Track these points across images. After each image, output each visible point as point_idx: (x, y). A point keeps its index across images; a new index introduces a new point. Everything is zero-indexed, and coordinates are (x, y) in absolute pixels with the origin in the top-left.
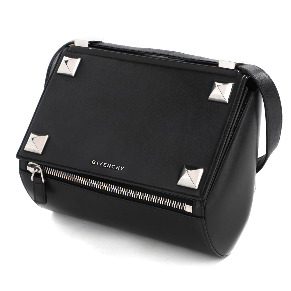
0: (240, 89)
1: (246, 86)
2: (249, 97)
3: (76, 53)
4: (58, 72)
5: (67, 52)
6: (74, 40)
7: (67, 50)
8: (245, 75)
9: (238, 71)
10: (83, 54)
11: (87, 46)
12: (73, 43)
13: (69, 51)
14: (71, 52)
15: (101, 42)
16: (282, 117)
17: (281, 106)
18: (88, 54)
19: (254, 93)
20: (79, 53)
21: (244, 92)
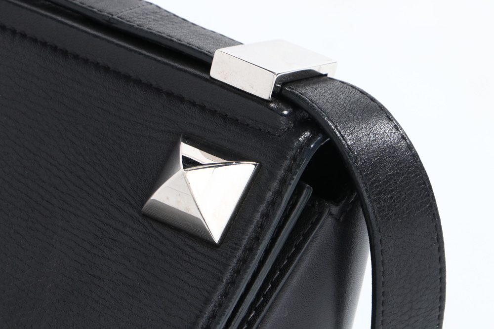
0: (279, 193)
1: (304, 179)
2: (314, 224)
8: (307, 134)
9: (285, 112)
16: (441, 309)
17: (442, 271)
19: (335, 210)
21: (291, 206)
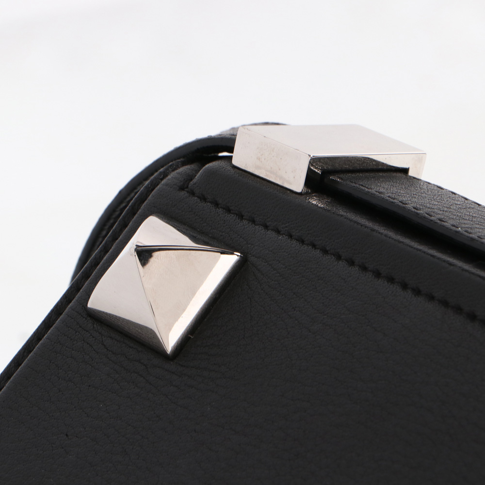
3: (228, 210)
4: (90, 305)
5: (183, 194)
6: (235, 129)
7: (184, 185)
10: (266, 227)
11: (297, 184)
12: (226, 143)
13: (192, 193)
14: (203, 198)
15: (405, 171)
18: (290, 236)
20: (241, 217)
